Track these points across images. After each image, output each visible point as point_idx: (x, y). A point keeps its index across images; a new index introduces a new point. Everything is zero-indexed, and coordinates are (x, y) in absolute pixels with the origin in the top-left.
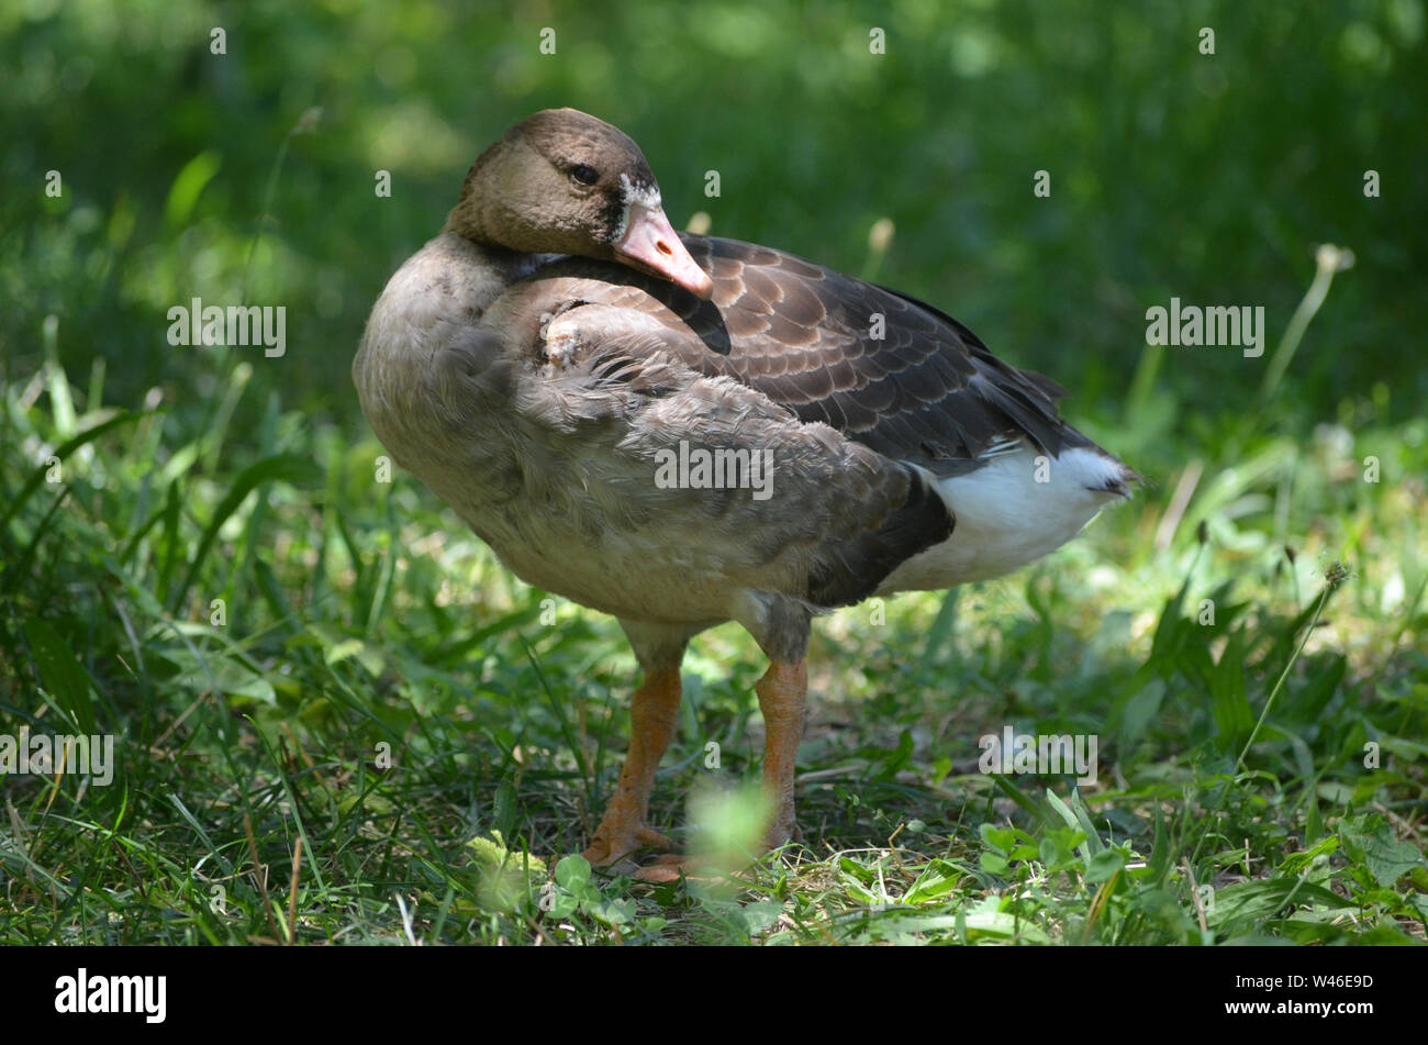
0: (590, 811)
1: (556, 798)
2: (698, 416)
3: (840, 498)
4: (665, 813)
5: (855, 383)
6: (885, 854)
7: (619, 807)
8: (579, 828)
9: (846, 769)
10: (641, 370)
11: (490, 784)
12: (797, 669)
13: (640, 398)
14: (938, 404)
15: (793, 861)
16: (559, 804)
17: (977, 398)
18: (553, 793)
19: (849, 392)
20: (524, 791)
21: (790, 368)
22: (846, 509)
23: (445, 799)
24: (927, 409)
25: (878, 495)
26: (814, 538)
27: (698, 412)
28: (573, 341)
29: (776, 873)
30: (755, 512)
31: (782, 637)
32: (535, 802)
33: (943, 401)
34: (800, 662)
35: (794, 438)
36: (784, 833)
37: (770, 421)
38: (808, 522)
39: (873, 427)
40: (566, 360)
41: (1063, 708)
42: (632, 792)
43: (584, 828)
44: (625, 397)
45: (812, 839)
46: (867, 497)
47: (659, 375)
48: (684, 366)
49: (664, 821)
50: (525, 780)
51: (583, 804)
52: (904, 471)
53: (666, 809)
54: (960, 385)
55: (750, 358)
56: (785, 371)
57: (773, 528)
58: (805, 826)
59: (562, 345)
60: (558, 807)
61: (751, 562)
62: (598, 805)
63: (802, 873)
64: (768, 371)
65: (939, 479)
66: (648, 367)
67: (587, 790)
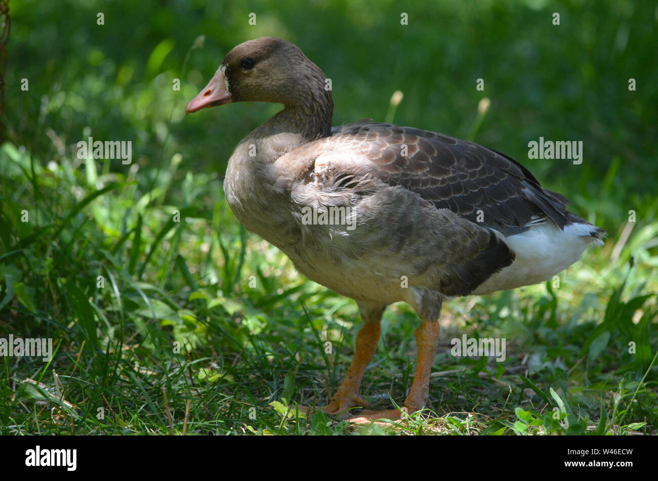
0: (330, 386)
1: (314, 379)
2: (386, 204)
3: (455, 244)
4: (366, 388)
5: (463, 192)
6: (470, 416)
7: (346, 385)
8: (325, 394)
9: (455, 371)
10: (359, 182)
11: (283, 371)
12: (435, 325)
13: (358, 196)
14: (505, 203)
15: (426, 417)
16: (316, 382)
17: (525, 199)
18: (314, 376)
19: (460, 196)
20: (298, 375)
21: (431, 185)
22: (458, 249)
23: (262, 376)
24: (499, 205)
25: (474, 242)
26: (442, 263)
27: (386, 202)
28: (327, 167)
29: (417, 422)
30: (414, 250)
31: (428, 311)
32: (304, 381)
33: (507, 201)
34: (436, 322)
35: (433, 215)
36: (423, 403)
37: (421, 207)
38: (439, 255)
39: (472, 212)
40: (323, 176)
41: (561, 342)
42: (353, 379)
43: (327, 394)
44: (350, 196)
45: (436, 405)
46: (468, 244)
47: (367, 185)
48: (380, 180)
49: (365, 393)
50: (300, 369)
51: (327, 382)
52: (487, 232)
53: (367, 386)
54: (517, 193)
55: (412, 179)
56: (429, 186)
57: (423, 258)
58: (433, 398)
59: (322, 168)
60: (315, 384)
61: (413, 274)
62: (335, 384)
63: (430, 423)
64: (420, 185)
65: (506, 237)
66: (362, 181)
67: (329, 375)
